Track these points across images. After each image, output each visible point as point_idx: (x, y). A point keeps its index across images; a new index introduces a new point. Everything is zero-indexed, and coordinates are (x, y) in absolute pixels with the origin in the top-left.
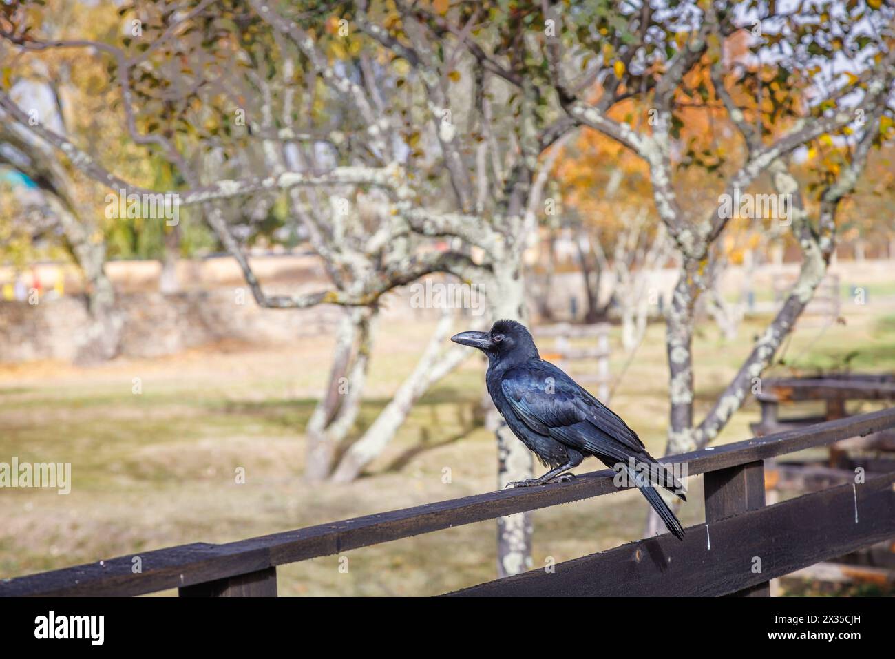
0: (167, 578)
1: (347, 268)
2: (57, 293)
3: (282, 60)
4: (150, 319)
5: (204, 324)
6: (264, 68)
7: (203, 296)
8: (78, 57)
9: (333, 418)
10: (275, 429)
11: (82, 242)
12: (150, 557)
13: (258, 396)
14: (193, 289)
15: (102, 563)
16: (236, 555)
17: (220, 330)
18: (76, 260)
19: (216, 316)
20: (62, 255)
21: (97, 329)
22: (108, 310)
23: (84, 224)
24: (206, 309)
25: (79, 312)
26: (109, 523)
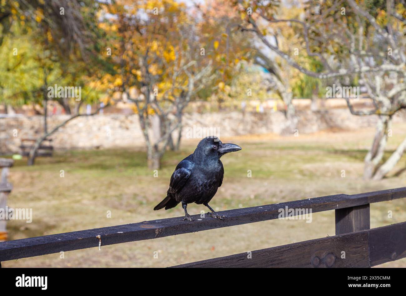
0: (333, 205)
1: (380, 103)
2: (275, 109)
3: (359, 27)
4: (307, 120)
5: (327, 122)
6: (353, 30)
7: (326, 112)
8: (285, 26)
9: (374, 156)
10: (352, 160)
11: (284, 92)
12: (326, 198)
13: (346, 148)
14: (322, 110)
15: (309, 199)
16: (356, 199)
17: (332, 124)
18: (282, 98)
19: (331, 119)
20: (277, 96)
21: (289, 123)
22: (293, 116)
23: (285, 86)
24: (327, 116)
25: (282, 117)
26: (293, 191)
